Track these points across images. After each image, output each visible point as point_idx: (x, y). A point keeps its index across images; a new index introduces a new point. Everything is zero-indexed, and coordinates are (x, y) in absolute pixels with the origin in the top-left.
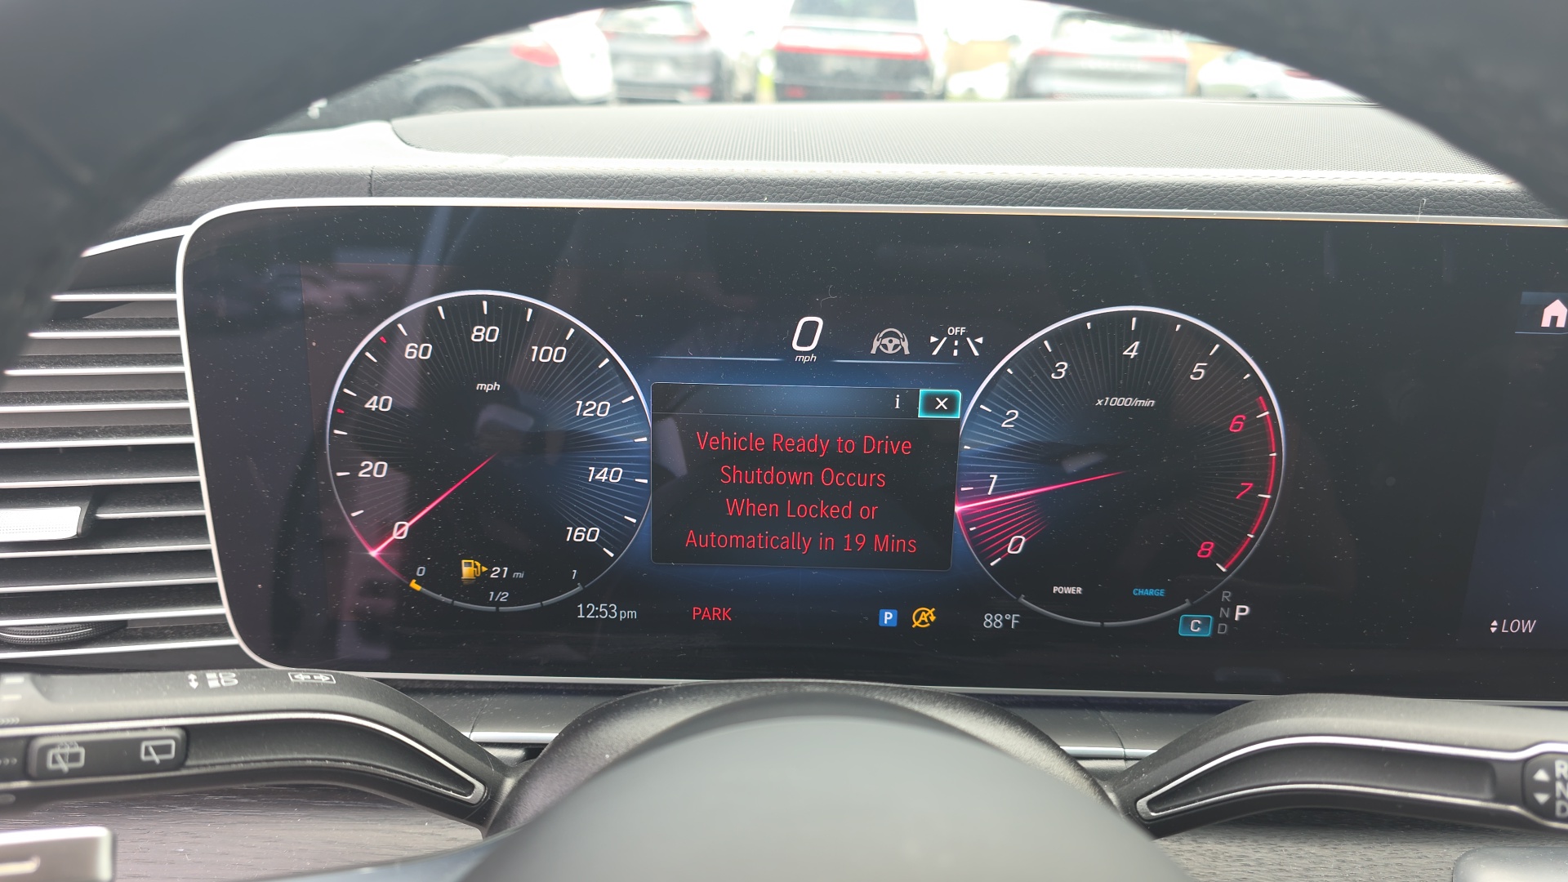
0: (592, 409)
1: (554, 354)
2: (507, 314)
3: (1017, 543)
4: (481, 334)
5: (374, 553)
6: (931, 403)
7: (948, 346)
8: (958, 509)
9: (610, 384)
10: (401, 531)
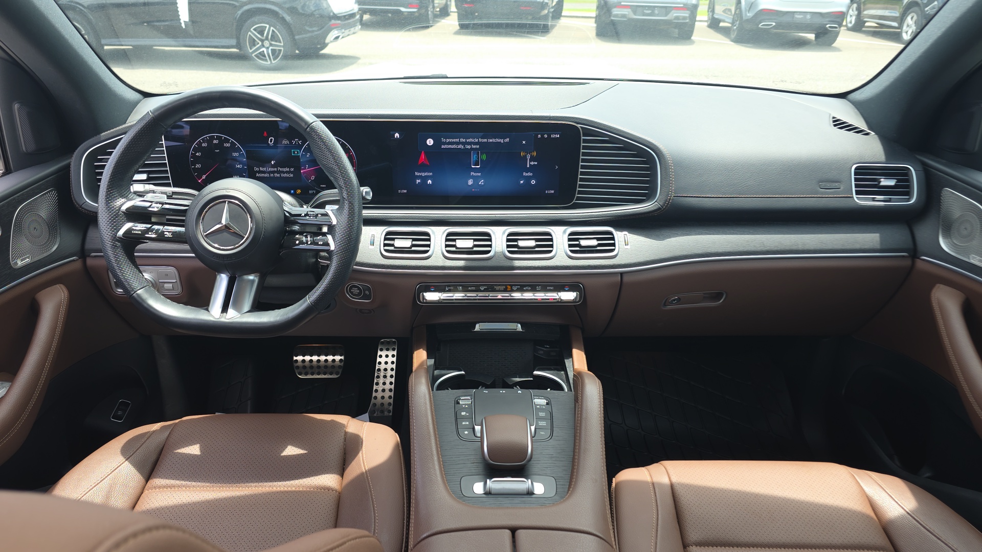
0: (235, 154)
1: (228, 145)
2: (219, 138)
3: (313, 178)
4: (215, 142)
5: (199, 181)
6: (294, 153)
7: (296, 143)
8: (302, 171)
9: (238, 150)
10: (204, 177)
